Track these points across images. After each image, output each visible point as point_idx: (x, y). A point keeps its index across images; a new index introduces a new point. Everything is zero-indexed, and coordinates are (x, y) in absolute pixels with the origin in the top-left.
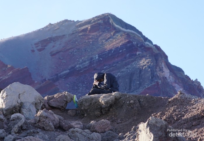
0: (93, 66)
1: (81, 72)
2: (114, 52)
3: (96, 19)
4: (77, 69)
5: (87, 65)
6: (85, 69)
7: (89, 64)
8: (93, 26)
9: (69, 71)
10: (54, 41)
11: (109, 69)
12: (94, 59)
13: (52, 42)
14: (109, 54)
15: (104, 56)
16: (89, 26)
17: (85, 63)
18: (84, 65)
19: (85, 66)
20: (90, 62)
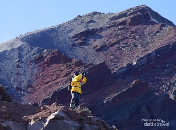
0: (151, 63)
1: (139, 70)
2: (172, 48)
3: (132, 11)
4: (135, 67)
5: (145, 62)
6: (143, 68)
7: (146, 61)
8: (134, 18)
9: (126, 69)
10: (92, 34)
11: (172, 68)
12: (152, 55)
13: (90, 35)
14: (167, 50)
15: (162, 52)
16: (128, 19)
17: (142, 60)
18: (142, 62)
19: (143, 64)
20: (148, 59)
